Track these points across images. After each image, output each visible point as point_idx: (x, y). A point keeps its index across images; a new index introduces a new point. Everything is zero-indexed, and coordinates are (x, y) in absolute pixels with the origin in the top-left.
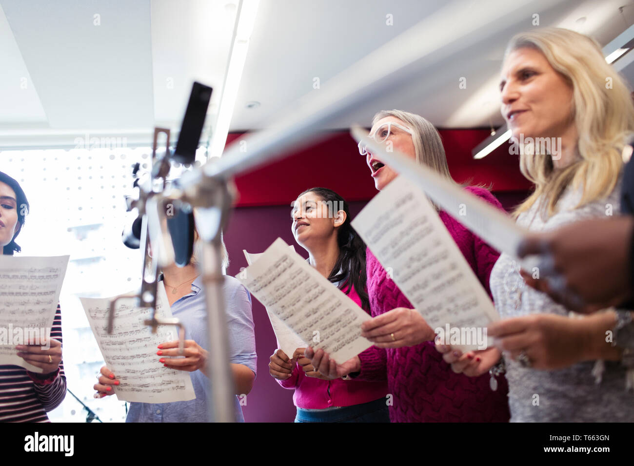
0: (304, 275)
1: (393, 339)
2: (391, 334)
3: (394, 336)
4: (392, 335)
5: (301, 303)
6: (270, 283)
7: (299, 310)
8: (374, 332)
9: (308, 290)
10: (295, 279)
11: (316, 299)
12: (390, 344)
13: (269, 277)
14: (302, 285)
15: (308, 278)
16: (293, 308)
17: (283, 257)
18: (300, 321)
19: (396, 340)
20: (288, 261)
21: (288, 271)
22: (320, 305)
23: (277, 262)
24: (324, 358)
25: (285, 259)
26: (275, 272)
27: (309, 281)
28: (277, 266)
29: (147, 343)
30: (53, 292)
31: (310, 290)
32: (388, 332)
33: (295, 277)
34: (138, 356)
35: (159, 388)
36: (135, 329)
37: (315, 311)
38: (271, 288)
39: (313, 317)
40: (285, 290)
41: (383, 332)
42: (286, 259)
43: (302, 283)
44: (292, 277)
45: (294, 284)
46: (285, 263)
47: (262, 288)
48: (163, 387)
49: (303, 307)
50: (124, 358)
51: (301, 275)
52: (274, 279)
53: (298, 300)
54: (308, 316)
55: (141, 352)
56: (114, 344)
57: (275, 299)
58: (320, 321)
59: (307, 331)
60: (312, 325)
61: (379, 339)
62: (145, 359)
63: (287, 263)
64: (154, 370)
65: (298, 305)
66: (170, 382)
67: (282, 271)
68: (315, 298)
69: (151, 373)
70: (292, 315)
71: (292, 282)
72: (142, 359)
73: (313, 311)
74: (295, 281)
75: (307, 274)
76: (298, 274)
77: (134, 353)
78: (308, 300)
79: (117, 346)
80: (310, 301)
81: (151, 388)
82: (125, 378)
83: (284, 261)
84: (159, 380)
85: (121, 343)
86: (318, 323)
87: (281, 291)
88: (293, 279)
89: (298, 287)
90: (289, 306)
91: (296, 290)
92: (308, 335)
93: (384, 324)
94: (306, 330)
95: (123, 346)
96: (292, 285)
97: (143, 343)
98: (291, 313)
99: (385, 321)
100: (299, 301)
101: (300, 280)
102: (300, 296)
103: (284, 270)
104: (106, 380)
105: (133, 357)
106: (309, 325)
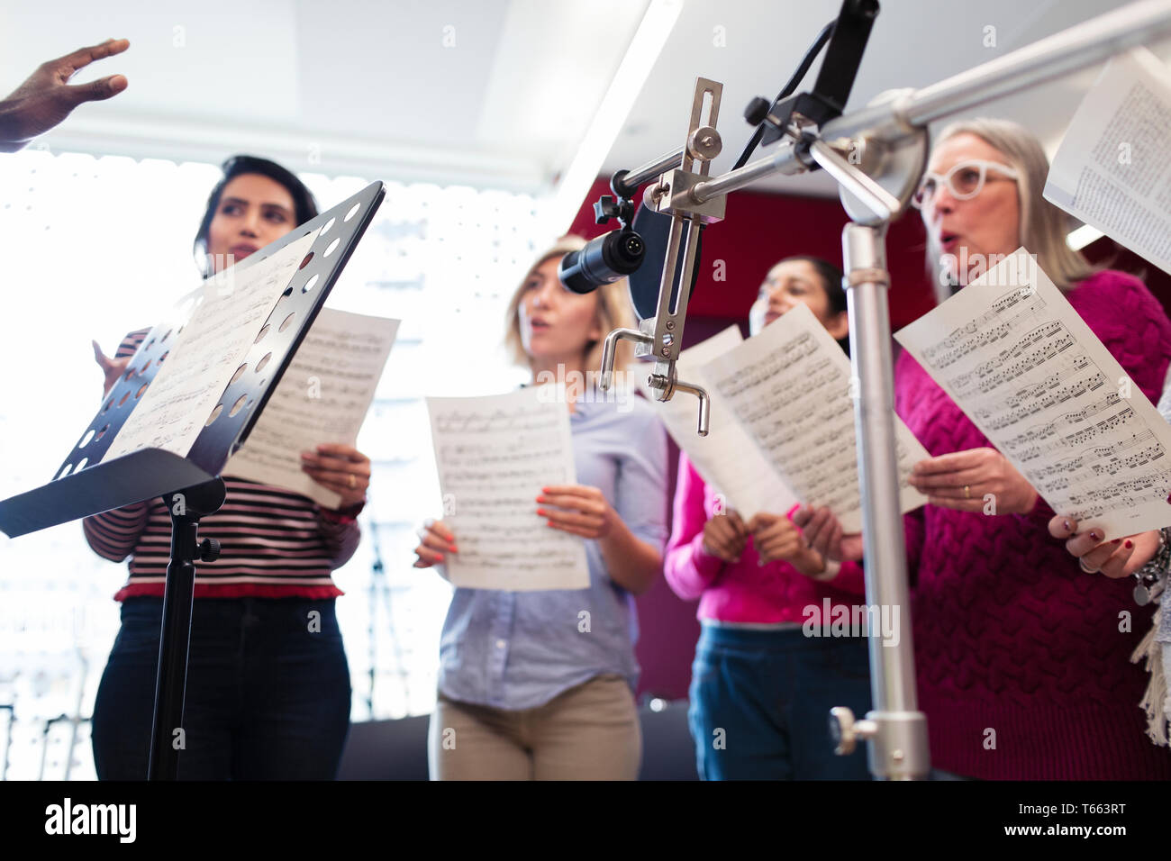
0: (832, 371)
1: (967, 495)
2: (964, 487)
3: (969, 492)
4: (967, 489)
5: (813, 419)
6: (766, 378)
7: (807, 431)
8: (936, 480)
9: (832, 397)
10: (814, 376)
11: (843, 415)
12: (958, 502)
13: (769, 368)
14: (825, 388)
15: (837, 377)
16: (796, 426)
17: (803, 336)
18: (803, 450)
19: (971, 498)
20: (808, 343)
21: (805, 361)
22: (846, 426)
23: (789, 343)
24: (829, 523)
25: (804, 339)
26: (780, 361)
27: (836, 382)
28: (787, 350)
29: (526, 481)
30: (369, 377)
31: (835, 398)
32: (962, 483)
33: (814, 372)
35: (532, 562)
37: (834, 436)
38: (766, 387)
39: (828, 446)
40: (792, 393)
41: (952, 481)
42: (807, 339)
43: (824, 383)
44: (810, 371)
45: (810, 383)
46: (802, 347)
47: (748, 387)
48: (540, 561)
49: (814, 426)
51: (825, 369)
52: (776, 372)
53: (809, 413)
54: (819, 443)
55: (513, 495)
56: (472, 477)
57: (767, 408)
58: (838, 455)
59: (810, 471)
60: (821, 461)
61: (942, 492)
62: (517, 509)
63: (806, 346)
64: (528, 530)
65: (806, 422)
66: (551, 554)
67: (794, 358)
68: (841, 413)
69: (522, 535)
70: (790, 439)
71: (806, 380)
72: (512, 508)
73: (831, 436)
74: (812, 379)
75: (836, 370)
76: (822, 368)
77: (502, 495)
78: (827, 415)
79: (475, 482)
80: (830, 418)
81: (517, 562)
82: (475, 541)
83: (802, 342)
84: (533, 548)
85: (483, 477)
86: (834, 459)
87: (782, 395)
88: (810, 375)
89: (816, 391)
90: (789, 423)
91: (812, 394)
92: (811, 478)
93: (958, 470)
94: (809, 467)
95: (486, 482)
96: (804, 385)
98: (791, 436)
99: (960, 465)
100: (811, 414)
101: (822, 378)
102: (814, 407)
103: (799, 358)
104: (436, 540)
105: (498, 503)
106: (817, 460)
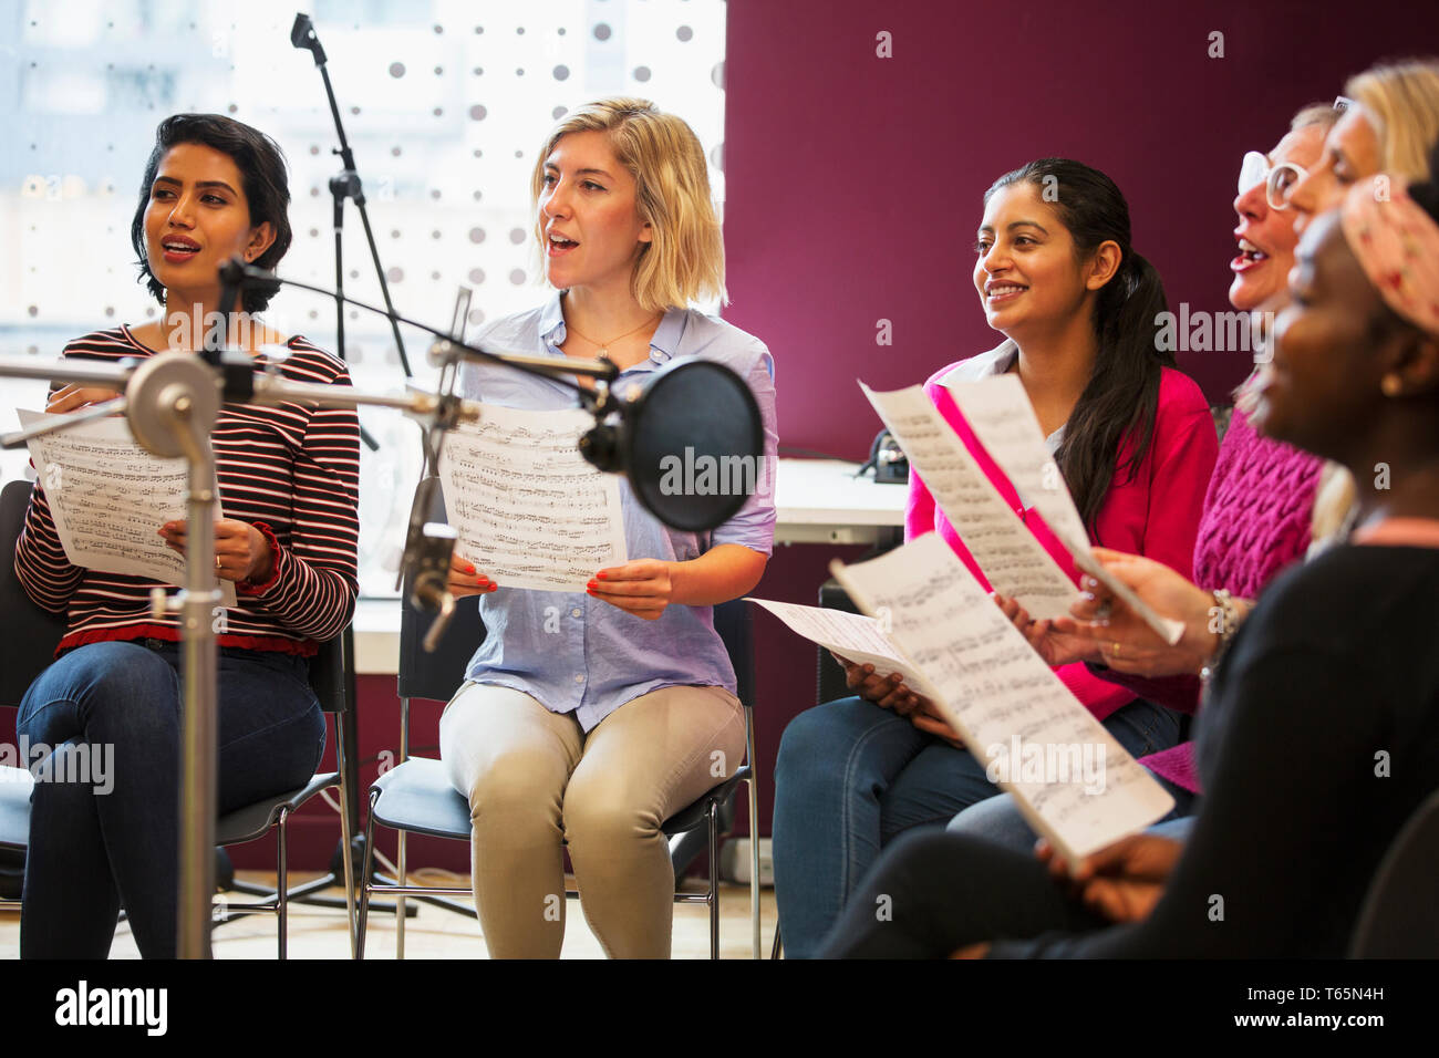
29: (555, 501)
34: (532, 518)
35: (563, 577)
36: (536, 472)
50: (500, 514)
55: (538, 512)
56: (488, 484)
62: (544, 526)
69: (550, 552)
72: (538, 524)
77: (525, 510)
79: (493, 490)
95: (505, 494)
97: (548, 500)
